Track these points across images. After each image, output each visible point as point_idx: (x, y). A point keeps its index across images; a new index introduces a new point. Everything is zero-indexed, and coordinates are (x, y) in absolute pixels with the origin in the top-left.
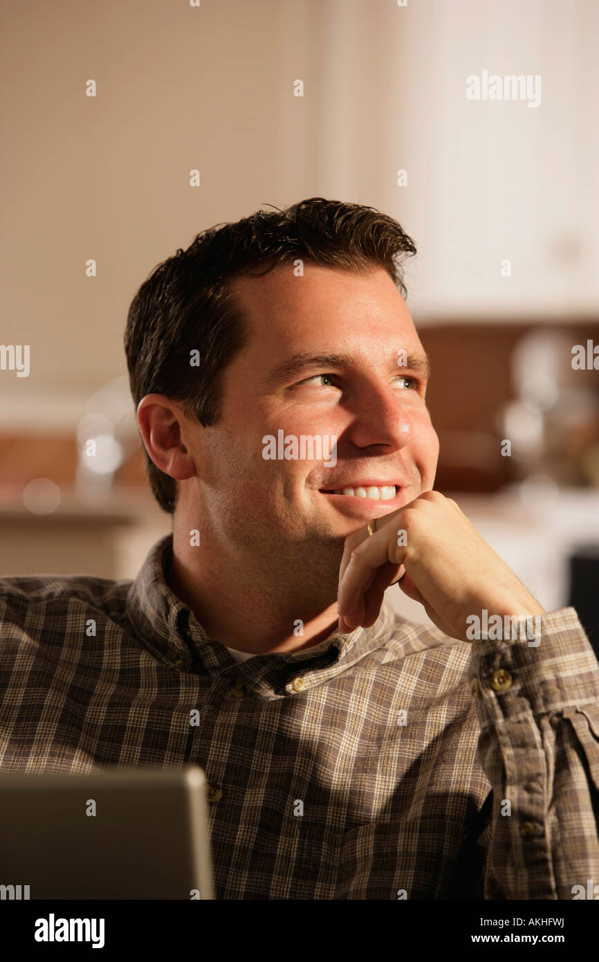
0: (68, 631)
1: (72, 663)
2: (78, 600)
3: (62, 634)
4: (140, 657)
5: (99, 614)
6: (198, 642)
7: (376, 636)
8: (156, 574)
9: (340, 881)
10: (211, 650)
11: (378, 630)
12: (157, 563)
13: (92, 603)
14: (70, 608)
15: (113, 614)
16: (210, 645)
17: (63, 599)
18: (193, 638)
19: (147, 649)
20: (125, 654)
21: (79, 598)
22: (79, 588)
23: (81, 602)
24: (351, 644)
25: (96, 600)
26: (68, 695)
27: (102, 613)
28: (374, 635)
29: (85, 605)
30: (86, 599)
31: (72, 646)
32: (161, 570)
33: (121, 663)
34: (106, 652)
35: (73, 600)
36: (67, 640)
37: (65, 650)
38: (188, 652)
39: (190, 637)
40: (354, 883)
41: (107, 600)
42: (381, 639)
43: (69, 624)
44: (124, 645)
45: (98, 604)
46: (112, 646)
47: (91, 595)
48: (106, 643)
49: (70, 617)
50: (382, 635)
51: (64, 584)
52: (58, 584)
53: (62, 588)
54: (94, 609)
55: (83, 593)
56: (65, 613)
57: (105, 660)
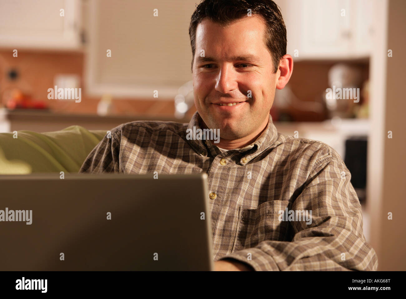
0: (166, 142)
1: (167, 152)
2: (170, 131)
3: (164, 142)
4: (189, 151)
5: (177, 136)
6: (209, 146)
7: (271, 140)
8: (195, 122)
9: (256, 224)
10: (214, 149)
11: (271, 138)
12: (196, 119)
13: (175, 132)
14: (167, 134)
15: (182, 136)
16: (213, 147)
17: (164, 130)
18: (208, 145)
19: (192, 149)
20: (185, 151)
21: (170, 130)
22: (170, 127)
23: (171, 131)
24: (262, 143)
25: (176, 131)
26: (165, 162)
27: (178, 135)
28: (270, 140)
29: (172, 133)
30: (173, 130)
31: (167, 146)
32: (197, 121)
33: (184, 153)
34: (178, 150)
35: (168, 131)
36: (165, 144)
37: (164, 147)
38: (206, 150)
39: (206, 144)
40: (260, 224)
41: (180, 131)
42: (273, 141)
43: (166, 140)
44: (184, 147)
45: (177, 133)
46: (181, 148)
47: (174, 129)
48: (179, 147)
49: (167, 137)
50: (273, 140)
51: (166, 125)
52: (163, 125)
53: (164, 126)
54: (175, 134)
55: (172, 128)
56: (165, 136)
57: (178, 152)
